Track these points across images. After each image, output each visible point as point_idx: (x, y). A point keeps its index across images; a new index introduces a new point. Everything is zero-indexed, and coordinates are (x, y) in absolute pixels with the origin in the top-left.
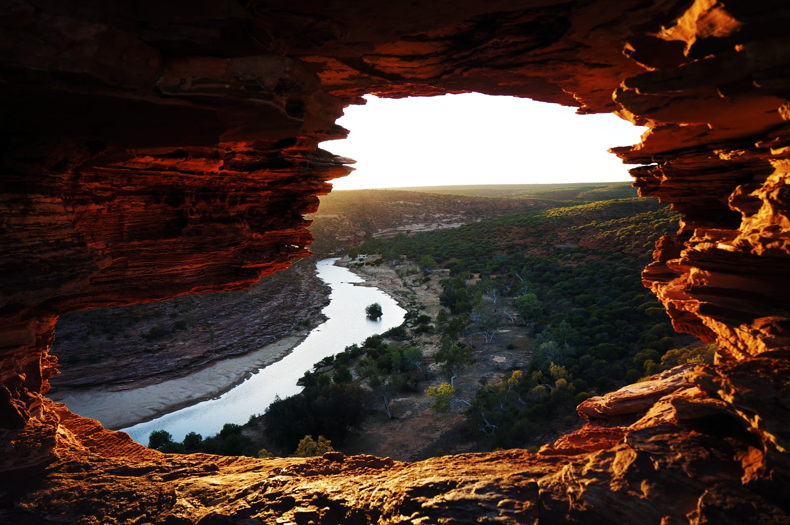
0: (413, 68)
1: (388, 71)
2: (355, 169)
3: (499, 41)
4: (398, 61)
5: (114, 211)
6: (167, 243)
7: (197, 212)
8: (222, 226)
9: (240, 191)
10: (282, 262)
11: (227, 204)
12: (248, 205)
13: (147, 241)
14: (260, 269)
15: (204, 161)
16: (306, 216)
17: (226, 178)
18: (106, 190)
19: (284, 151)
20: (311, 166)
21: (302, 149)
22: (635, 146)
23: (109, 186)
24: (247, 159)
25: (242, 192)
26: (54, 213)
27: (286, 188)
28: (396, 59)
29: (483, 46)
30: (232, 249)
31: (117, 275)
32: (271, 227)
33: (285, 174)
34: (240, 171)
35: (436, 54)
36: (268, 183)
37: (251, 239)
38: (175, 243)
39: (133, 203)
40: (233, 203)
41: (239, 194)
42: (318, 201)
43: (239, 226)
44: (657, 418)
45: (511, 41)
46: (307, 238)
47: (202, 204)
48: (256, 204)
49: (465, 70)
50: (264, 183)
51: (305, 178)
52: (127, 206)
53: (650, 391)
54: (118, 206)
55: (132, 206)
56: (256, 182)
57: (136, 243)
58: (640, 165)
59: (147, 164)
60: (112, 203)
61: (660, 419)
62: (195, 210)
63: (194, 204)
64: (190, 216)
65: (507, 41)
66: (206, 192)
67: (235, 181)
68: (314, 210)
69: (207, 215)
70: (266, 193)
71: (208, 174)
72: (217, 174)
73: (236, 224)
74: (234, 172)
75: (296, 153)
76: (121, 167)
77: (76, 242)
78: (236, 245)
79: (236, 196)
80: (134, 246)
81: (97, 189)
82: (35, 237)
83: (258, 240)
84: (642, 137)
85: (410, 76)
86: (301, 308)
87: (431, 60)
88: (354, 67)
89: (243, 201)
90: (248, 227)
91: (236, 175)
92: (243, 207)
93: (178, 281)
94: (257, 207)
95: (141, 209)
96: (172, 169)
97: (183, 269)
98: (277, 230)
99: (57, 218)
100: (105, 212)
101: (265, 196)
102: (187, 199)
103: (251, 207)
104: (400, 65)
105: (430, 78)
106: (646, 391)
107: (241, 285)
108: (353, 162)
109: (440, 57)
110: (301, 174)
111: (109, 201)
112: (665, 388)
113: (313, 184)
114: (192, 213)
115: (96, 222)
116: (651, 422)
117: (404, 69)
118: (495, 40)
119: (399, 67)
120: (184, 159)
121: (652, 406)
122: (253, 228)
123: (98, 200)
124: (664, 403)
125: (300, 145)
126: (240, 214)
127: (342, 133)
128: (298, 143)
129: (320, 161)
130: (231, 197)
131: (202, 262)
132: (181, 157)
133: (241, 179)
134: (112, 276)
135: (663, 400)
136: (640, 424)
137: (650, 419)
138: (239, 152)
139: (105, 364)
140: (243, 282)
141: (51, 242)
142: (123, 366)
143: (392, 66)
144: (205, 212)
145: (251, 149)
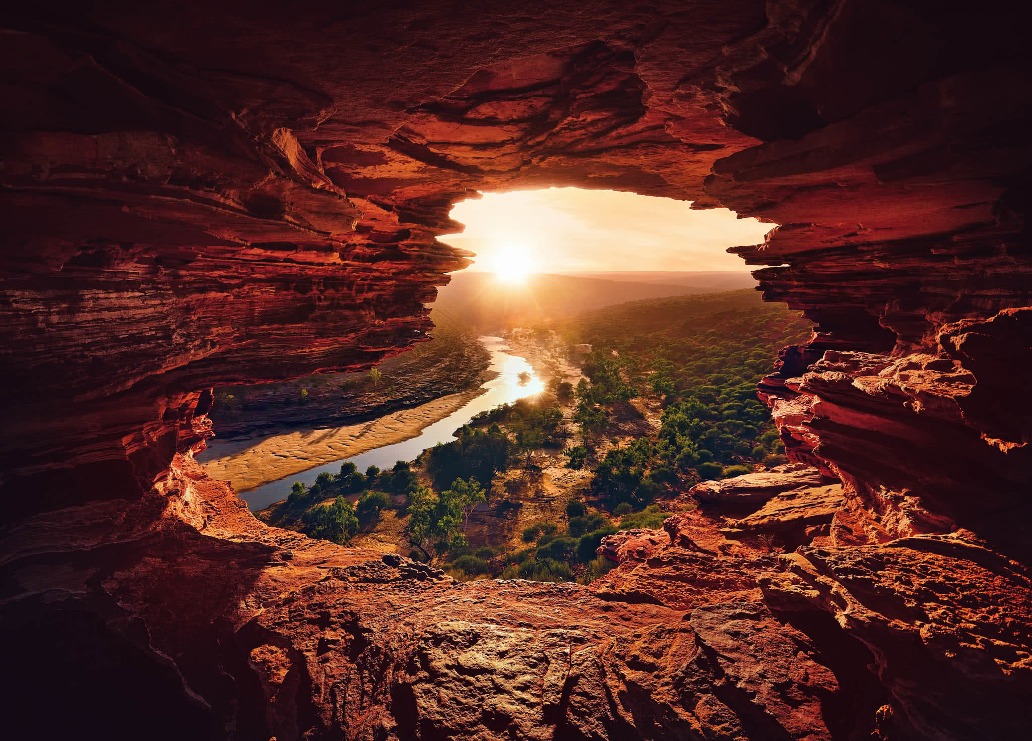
0: (490, 158)
1: (463, 162)
2: (473, 262)
3: (575, 119)
4: (470, 151)
5: (244, 297)
6: (295, 328)
7: (325, 299)
8: (347, 313)
9: (367, 280)
10: (402, 347)
11: (353, 292)
12: (374, 293)
13: (276, 326)
14: (383, 353)
15: (315, 254)
16: (427, 305)
17: (349, 268)
18: (232, 278)
19: (401, 244)
20: (429, 258)
21: (416, 242)
22: (759, 246)
23: (236, 274)
24: (368, 251)
25: (369, 281)
26: (127, 308)
27: (408, 278)
28: (468, 148)
29: (558, 128)
30: (352, 335)
31: (250, 355)
32: (393, 315)
33: (405, 266)
34: (363, 262)
35: (513, 141)
36: (393, 274)
37: (374, 325)
38: (301, 328)
39: (263, 290)
40: (360, 291)
41: (366, 282)
42: (436, 292)
43: (363, 313)
44: (771, 517)
45: (589, 119)
46: (429, 324)
47: (330, 292)
48: (382, 293)
49: (542, 160)
50: (388, 273)
51: (421, 270)
52: (256, 293)
53: (769, 485)
54: (248, 293)
55: (262, 292)
56: (382, 272)
57: (265, 327)
58: (766, 266)
59: (259, 255)
60: (242, 290)
61: (776, 518)
62: (323, 297)
63: (322, 292)
64: (318, 303)
65: (584, 120)
66: (332, 281)
67: (357, 272)
68: (432, 300)
69: (336, 301)
70: (390, 282)
71: (329, 265)
72: (339, 265)
73: (361, 310)
74: (356, 263)
75: (412, 246)
76: (230, 258)
77: (160, 335)
78: (355, 331)
79: (363, 285)
80: (264, 330)
81: (221, 277)
82: (98, 333)
83: (379, 326)
84: (766, 237)
85: (487, 168)
86: (464, 370)
87: (508, 148)
88: (418, 158)
89: (370, 288)
90: (373, 313)
91: (359, 266)
92: (370, 295)
93: (305, 362)
94: (384, 295)
95: (272, 296)
96: (287, 260)
97: (310, 351)
98: (398, 317)
99: (132, 312)
100: (231, 298)
101: (390, 285)
102: (314, 287)
103: (379, 295)
104: (474, 156)
105: (510, 171)
106: (764, 484)
107: (361, 368)
108: (473, 255)
109: (517, 144)
110: (417, 267)
111: (239, 288)
112: (786, 483)
113: (427, 277)
114: (320, 300)
115: (223, 307)
116: (765, 520)
117: (480, 160)
118: (570, 118)
119: (474, 158)
120: (294, 251)
121: (769, 500)
122: (378, 315)
123: (222, 288)
124: (782, 500)
125: (414, 239)
126: (367, 302)
127: (455, 227)
128: (412, 237)
129: (439, 254)
130: (358, 285)
131: (329, 345)
132: (291, 250)
133: (365, 269)
134: (246, 356)
135: (782, 496)
136: (752, 519)
137: (763, 517)
138: (359, 244)
139: (311, 406)
140: (364, 365)
141: (121, 337)
142: (325, 409)
143: (466, 156)
144: (333, 299)
145: (370, 242)
